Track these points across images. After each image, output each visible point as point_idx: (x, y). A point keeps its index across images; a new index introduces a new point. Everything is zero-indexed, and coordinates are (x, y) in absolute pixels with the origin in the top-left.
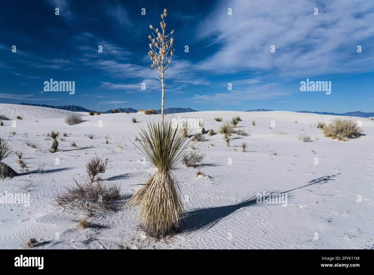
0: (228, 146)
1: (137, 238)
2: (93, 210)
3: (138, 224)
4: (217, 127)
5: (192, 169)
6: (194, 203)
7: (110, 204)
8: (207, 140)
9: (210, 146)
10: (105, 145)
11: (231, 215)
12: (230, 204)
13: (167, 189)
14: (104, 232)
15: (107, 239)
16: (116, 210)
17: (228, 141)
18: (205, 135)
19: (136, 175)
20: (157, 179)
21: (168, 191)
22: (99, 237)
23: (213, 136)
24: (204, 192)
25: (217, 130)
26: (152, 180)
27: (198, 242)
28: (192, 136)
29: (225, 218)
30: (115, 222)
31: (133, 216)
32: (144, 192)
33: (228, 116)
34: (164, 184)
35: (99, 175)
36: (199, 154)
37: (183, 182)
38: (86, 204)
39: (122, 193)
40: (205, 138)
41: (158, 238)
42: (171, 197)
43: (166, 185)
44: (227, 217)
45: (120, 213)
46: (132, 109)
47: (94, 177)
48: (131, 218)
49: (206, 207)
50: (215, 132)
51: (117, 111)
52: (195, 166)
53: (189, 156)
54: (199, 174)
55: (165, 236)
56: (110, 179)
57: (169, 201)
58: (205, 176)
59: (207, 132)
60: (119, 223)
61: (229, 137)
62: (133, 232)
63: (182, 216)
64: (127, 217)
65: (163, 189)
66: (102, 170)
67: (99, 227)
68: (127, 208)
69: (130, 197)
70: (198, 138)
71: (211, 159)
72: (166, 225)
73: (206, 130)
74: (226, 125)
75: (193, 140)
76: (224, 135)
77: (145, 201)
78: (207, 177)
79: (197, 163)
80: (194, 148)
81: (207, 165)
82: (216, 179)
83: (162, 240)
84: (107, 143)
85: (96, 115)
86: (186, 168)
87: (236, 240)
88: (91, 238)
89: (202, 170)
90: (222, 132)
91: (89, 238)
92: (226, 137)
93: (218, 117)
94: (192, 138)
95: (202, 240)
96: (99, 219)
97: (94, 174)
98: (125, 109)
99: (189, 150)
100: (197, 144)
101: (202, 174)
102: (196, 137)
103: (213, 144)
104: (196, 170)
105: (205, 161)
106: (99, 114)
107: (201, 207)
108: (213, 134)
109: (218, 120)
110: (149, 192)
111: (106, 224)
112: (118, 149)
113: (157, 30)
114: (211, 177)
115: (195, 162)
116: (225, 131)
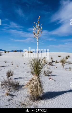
0: (63, 68)
1: (26, 100)
2: (10, 89)
3: (27, 96)
4: (59, 60)
5: (47, 77)
6: (48, 89)
7: (16, 88)
8: (54, 65)
9: (55, 68)
10: (11, 65)
11: (62, 95)
12: (62, 91)
13: (38, 82)
14: (14, 97)
15: (16, 100)
16: (18, 90)
17: (63, 66)
18: (53, 63)
19: (25, 78)
20: (34, 78)
21: (38, 83)
22: (13, 99)
23: (57, 63)
24: (52, 86)
25: (59, 61)
26: (33, 79)
27: (49, 103)
28: (48, 63)
29: (60, 96)
30: (18, 94)
31: (25, 93)
32: (29, 83)
33: (64, 55)
34: (37, 81)
35: (11, 77)
36: (50, 71)
37: (43, 81)
38: (7, 87)
39: (20, 84)
40: (53, 64)
41: (34, 101)
42: (39, 85)
43: (38, 81)
44: (61, 95)
45: (20, 91)
46: (22, 50)
47: (9, 78)
48: (24, 93)
49: (53, 91)
50: (58, 62)
51: (16, 51)
52: (49, 76)
53: (46, 71)
54: (50, 79)
55: (36, 100)
56: (15, 79)
57: (38, 87)
58: (52, 80)
59: (54, 62)
60: (19, 94)
61: (64, 64)
62: (25, 98)
63: (43, 94)
64: (22, 93)
65: (37, 82)
66: (12, 75)
67: (13, 95)
68: (22, 90)
69: (23, 86)
70: (50, 64)
71: (55, 73)
72: (37, 96)
73: (54, 61)
74: (63, 59)
75: (48, 65)
76: (62, 63)
77: (30, 87)
78: (53, 80)
79: (49, 75)
80: (48, 68)
81: (54, 75)
82: (57, 81)
83: (35, 102)
84: (12, 64)
85: (7, 53)
86: (45, 76)
87: (63, 104)
88: (10, 99)
89: (51, 77)
90: (61, 62)
91: (9, 99)
92: (63, 64)
93: (59, 55)
94: (48, 64)
95: (51, 103)
96: (12, 93)
97: (9, 76)
98: (19, 50)
99: (46, 69)
100: (50, 66)
101: (51, 79)
102: (49, 64)
103: (56, 67)
104: (49, 77)
105: (53, 74)
106: (8, 52)
107: (51, 91)
108: (57, 62)
109: (59, 57)
110: (31, 83)
111: (15, 95)
112: (17, 67)
113: (36, 24)
114: (55, 80)
115: (49, 74)
116: (62, 61)
